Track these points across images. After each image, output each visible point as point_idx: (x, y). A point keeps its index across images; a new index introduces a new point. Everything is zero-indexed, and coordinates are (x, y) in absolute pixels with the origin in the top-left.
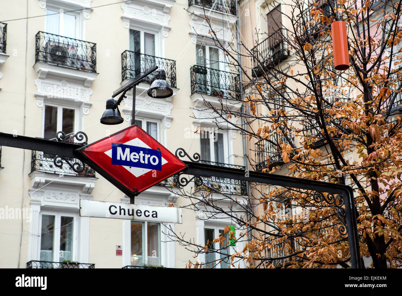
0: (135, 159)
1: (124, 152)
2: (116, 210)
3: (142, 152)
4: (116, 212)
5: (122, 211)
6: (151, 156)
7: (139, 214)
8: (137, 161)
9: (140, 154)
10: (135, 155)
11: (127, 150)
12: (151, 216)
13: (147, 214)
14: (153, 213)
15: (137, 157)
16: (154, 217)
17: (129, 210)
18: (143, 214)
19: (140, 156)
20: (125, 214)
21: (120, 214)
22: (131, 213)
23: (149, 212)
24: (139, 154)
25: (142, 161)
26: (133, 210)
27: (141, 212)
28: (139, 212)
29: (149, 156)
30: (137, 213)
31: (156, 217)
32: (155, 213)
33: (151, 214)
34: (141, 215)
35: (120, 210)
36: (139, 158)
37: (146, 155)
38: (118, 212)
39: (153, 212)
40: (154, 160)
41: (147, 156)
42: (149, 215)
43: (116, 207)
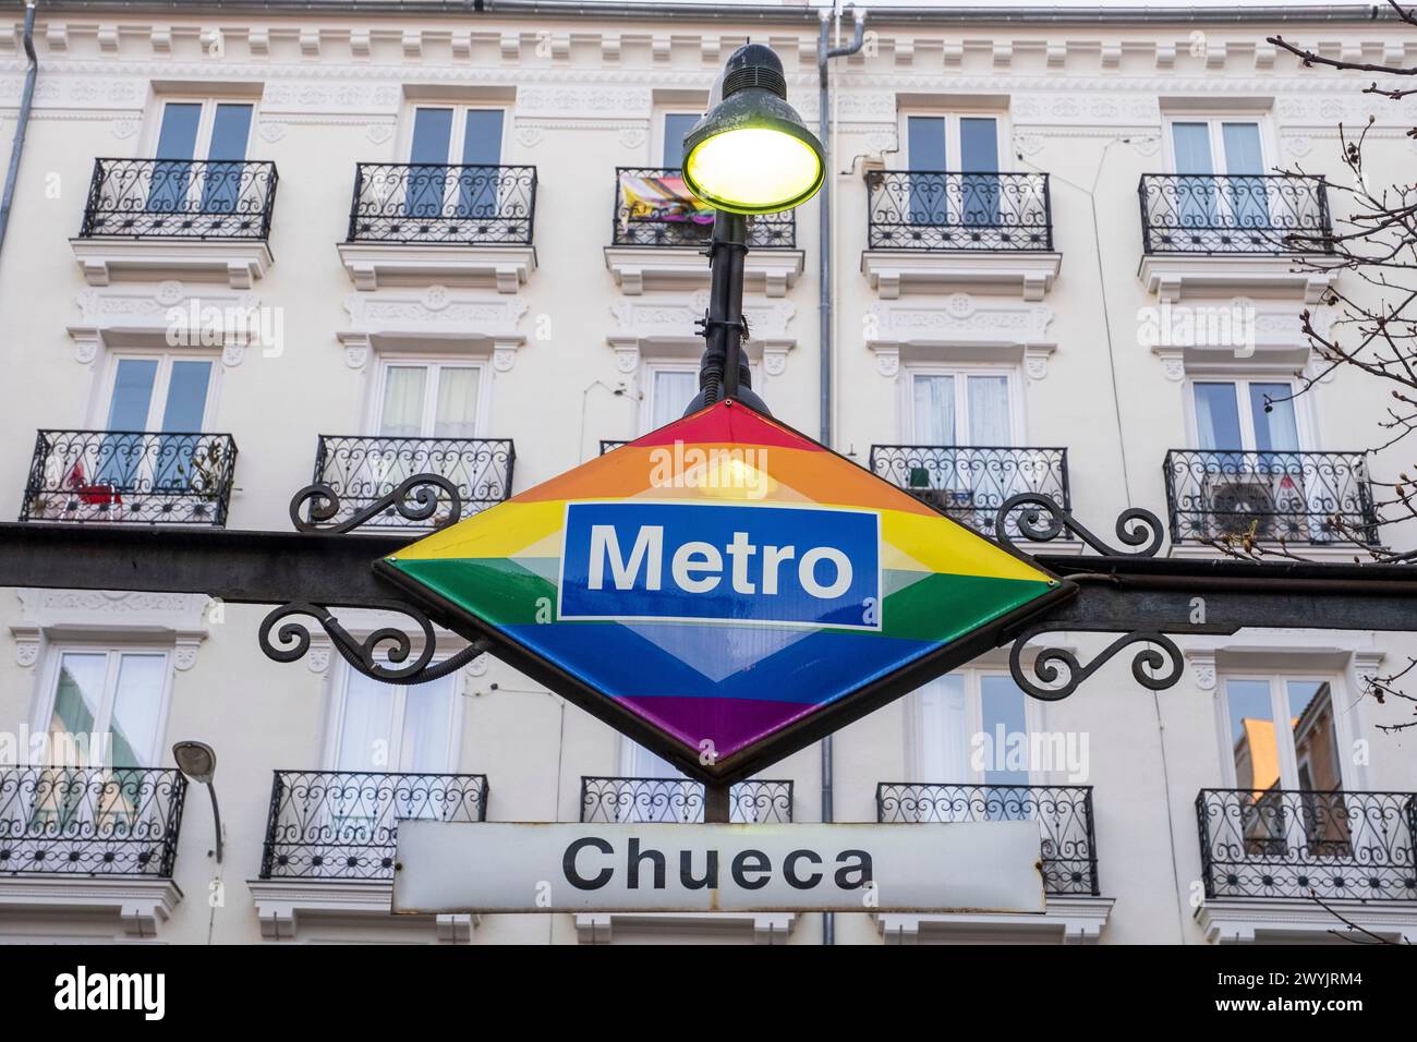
0: (696, 576)
1: (626, 544)
2: (606, 861)
3: (741, 538)
4: (606, 875)
5: (646, 868)
6: (799, 554)
7: (751, 877)
8: (711, 584)
9: (730, 549)
10: (698, 557)
11: (651, 537)
12: (828, 880)
13: (804, 869)
14: (842, 865)
15: (715, 562)
16: (854, 886)
17: (686, 857)
18: (777, 872)
19: (728, 560)
20: (660, 882)
21: (633, 882)
22: (699, 871)
23: (815, 858)
24: (722, 551)
25: (742, 585)
26: (712, 857)
27: (765, 864)
28: (751, 861)
29: (789, 552)
30: (738, 868)
31: (866, 881)
32: (854, 861)
33: (829, 868)
34: (763, 882)
35: (634, 858)
36: (720, 568)
37: (769, 551)
38: (621, 874)
39: (842, 857)
40: (826, 572)
41: (773, 557)
42: (816, 879)
43: (606, 848)
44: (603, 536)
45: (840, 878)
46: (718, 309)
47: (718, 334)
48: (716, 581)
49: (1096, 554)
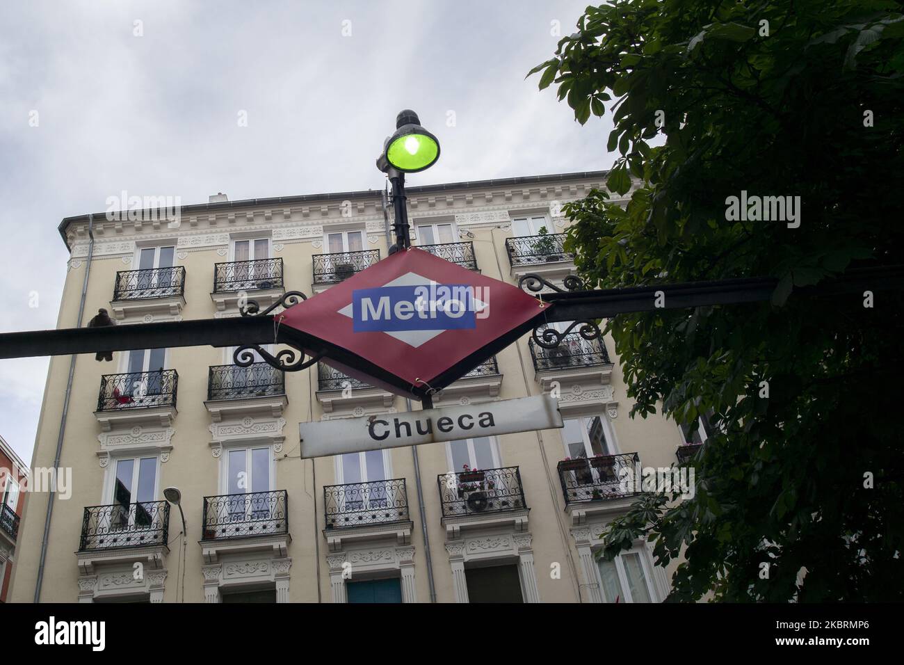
0: (404, 313)
1: (375, 304)
2: (386, 428)
4: (387, 433)
5: (403, 429)
7: (446, 427)
8: (410, 316)
10: (404, 306)
11: (385, 301)
12: (477, 425)
13: (466, 422)
14: (481, 418)
15: (410, 308)
16: (487, 426)
17: (418, 423)
18: (456, 425)
20: (409, 434)
21: (398, 435)
22: (424, 428)
23: (470, 417)
24: (413, 303)
26: (429, 422)
27: (450, 422)
28: (445, 421)
30: (440, 425)
31: (492, 424)
32: (487, 416)
33: (476, 420)
34: (451, 428)
35: (397, 426)
38: (393, 433)
39: (481, 415)
42: (472, 425)
43: (385, 423)
44: (366, 302)
45: (481, 423)
46: (399, 219)
47: (400, 229)
48: (413, 314)
49: (555, 292)
